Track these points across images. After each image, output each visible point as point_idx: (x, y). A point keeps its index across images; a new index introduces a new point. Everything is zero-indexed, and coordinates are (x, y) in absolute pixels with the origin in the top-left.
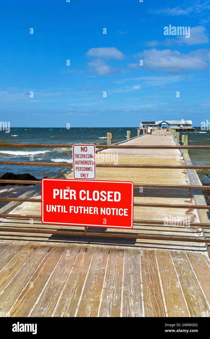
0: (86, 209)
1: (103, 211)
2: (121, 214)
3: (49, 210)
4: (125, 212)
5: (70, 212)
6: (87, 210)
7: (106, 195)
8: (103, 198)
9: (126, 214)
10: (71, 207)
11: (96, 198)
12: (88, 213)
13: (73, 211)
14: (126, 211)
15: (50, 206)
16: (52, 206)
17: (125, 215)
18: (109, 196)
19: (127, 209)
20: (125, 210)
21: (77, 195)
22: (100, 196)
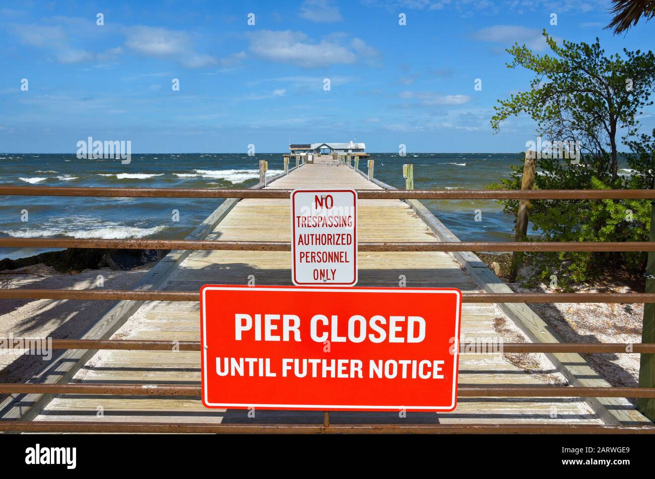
0: (329, 364)
1: (376, 369)
2: (425, 373)
3: (222, 370)
4: (436, 369)
5: (285, 374)
6: (332, 369)
7: (386, 328)
8: (377, 335)
9: (439, 373)
10: (285, 361)
11: (357, 334)
12: (333, 375)
13: (291, 373)
14: (439, 366)
15: (226, 360)
16: (233, 360)
17: (436, 376)
18: (393, 329)
19: (442, 362)
20: (436, 363)
21: (305, 329)
22: (369, 330)
